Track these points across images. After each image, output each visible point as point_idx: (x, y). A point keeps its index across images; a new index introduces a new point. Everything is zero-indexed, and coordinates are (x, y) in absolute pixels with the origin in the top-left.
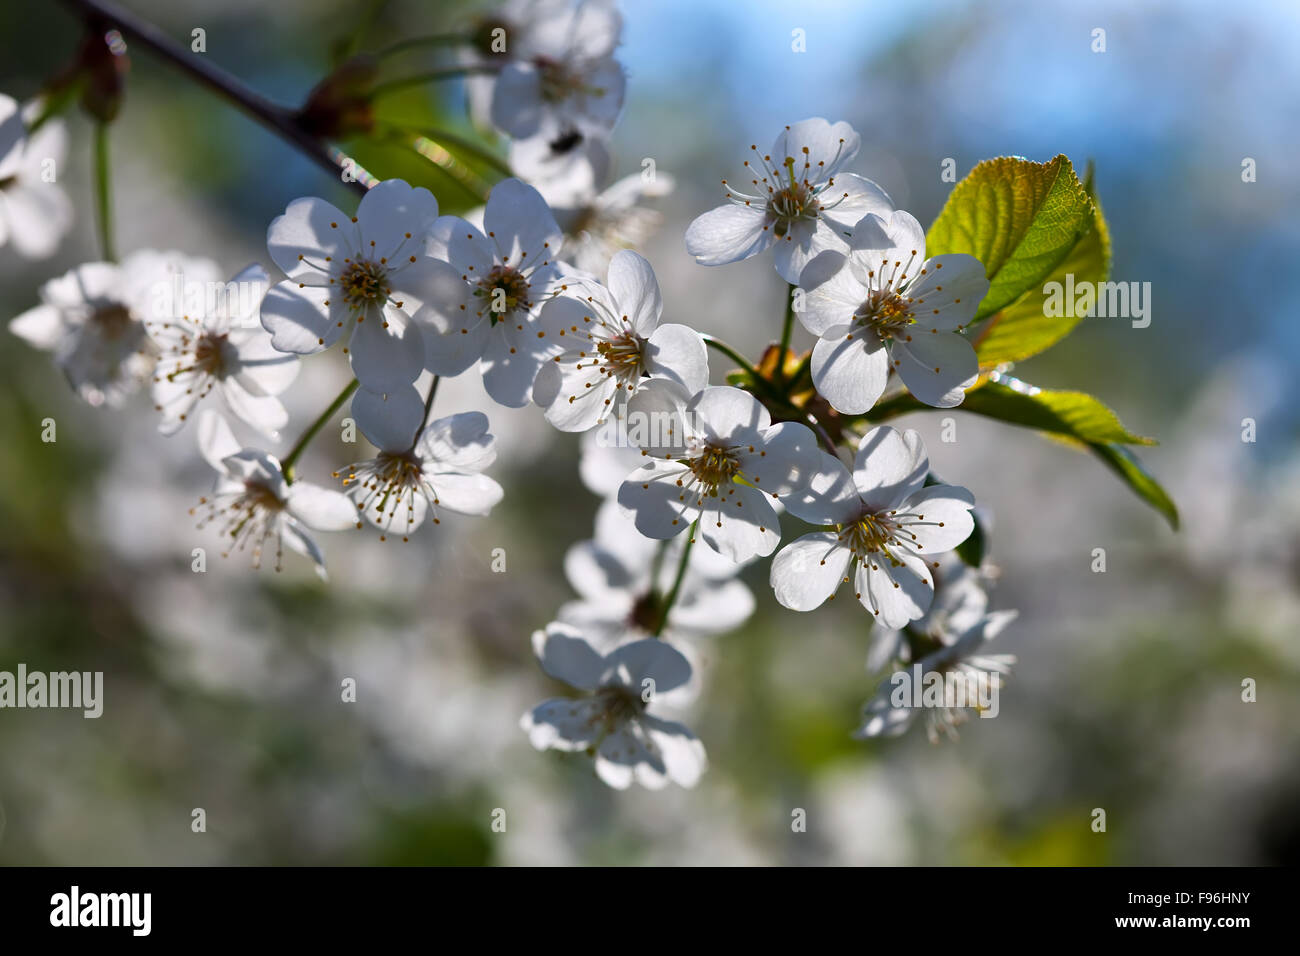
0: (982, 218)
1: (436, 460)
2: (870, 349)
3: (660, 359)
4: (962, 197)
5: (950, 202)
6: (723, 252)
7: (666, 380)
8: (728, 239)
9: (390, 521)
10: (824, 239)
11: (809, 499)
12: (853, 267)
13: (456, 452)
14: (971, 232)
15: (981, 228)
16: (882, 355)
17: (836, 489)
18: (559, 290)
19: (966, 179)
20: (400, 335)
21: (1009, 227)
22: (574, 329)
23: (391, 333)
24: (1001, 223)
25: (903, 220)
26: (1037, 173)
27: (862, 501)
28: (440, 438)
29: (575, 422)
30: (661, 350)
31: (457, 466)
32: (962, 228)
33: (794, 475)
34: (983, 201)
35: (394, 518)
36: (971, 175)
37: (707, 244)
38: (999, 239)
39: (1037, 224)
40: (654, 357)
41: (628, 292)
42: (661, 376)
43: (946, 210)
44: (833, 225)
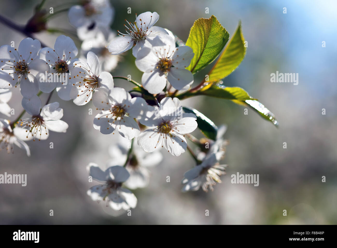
0: (199, 37)
1: (47, 116)
2: (161, 75)
3: (102, 82)
4: (193, 31)
5: (190, 33)
6: (119, 51)
7: (104, 88)
8: (121, 47)
9: (40, 136)
10: (147, 44)
11: (146, 119)
12: (153, 52)
13: (51, 113)
14: (197, 41)
15: (199, 40)
16: (164, 76)
17: (154, 116)
18: (75, 65)
19: (193, 26)
20: (33, 81)
21: (205, 39)
22: (78, 76)
23: (31, 81)
24: (203, 39)
25: (167, 37)
26: (208, 22)
27: (163, 119)
28: (46, 110)
29: (82, 102)
30: (102, 80)
31: (52, 118)
32: (194, 40)
33: (142, 113)
34: (198, 32)
35: (41, 135)
36: (194, 25)
37: (115, 49)
38: (203, 43)
39: (210, 37)
40: (101, 82)
41: (93, 64)
42: (103, 87)
43: (190, 36)
44: (149, 40)
